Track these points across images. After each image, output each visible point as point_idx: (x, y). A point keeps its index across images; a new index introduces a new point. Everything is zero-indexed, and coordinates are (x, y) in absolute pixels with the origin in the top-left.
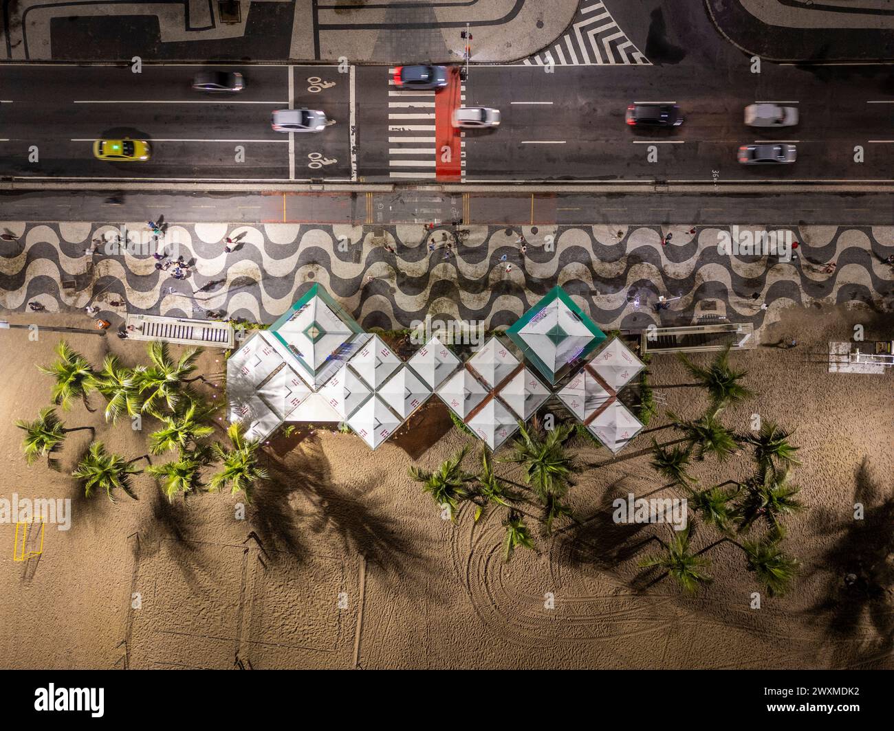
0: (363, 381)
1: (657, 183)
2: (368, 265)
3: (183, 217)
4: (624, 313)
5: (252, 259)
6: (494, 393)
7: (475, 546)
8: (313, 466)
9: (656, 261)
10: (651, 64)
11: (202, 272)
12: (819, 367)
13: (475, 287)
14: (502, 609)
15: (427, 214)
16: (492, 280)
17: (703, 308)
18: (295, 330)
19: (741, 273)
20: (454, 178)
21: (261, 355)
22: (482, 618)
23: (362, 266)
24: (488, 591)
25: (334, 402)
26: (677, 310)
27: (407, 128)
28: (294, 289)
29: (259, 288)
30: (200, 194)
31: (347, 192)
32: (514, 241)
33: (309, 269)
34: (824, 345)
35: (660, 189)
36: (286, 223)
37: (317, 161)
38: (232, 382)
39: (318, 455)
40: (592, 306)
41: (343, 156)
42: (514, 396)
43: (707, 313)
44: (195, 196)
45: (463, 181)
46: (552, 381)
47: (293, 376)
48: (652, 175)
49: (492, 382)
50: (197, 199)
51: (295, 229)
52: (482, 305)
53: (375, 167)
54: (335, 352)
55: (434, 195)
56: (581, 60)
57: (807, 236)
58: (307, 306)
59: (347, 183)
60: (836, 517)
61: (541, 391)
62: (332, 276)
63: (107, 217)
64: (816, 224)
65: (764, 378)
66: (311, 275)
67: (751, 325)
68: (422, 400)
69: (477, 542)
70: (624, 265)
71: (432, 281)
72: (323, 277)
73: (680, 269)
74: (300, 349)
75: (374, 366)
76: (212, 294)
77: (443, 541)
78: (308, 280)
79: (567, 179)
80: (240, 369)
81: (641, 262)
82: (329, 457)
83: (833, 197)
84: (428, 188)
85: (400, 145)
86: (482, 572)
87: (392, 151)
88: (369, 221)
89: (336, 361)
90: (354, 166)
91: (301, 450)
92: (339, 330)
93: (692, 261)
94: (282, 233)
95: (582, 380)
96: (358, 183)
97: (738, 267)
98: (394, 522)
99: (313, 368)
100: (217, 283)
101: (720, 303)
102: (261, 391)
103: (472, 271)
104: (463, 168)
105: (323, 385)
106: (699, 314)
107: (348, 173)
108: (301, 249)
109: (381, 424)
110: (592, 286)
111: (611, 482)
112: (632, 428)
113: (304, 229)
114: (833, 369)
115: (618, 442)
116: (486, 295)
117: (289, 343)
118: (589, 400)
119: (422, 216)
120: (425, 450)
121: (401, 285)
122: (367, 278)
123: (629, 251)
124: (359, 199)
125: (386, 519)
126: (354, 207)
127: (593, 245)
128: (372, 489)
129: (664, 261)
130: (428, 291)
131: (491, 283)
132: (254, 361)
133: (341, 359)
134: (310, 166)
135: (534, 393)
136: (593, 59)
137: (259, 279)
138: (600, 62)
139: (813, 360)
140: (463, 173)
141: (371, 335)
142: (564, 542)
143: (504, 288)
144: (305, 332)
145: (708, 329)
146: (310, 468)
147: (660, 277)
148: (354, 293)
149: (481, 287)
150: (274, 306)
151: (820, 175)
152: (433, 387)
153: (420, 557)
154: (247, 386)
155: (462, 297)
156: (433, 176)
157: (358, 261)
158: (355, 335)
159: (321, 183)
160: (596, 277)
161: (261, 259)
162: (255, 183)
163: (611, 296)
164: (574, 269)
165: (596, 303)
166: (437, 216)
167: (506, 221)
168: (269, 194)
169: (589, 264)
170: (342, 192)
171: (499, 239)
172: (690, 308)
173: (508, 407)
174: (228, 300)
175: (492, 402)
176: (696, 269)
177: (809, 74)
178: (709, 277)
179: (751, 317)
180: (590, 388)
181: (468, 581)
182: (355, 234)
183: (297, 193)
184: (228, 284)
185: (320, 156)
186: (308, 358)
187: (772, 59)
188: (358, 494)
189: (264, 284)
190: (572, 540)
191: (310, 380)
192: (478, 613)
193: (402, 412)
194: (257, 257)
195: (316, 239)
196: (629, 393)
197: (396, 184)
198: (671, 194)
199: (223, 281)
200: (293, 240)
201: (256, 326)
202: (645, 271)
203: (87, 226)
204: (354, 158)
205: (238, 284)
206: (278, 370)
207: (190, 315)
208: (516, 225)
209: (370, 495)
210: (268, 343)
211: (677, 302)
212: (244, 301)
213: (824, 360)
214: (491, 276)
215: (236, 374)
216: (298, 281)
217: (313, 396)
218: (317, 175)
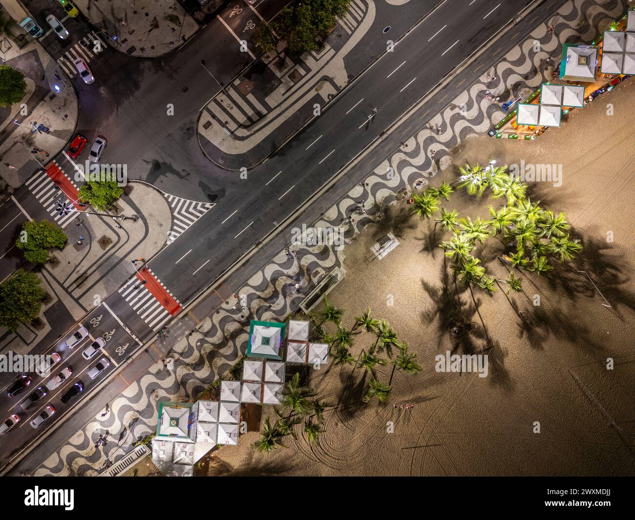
0: (210, 422)
1: (257, 245)
2: (175, 373)
3: (88, 419)
4: (288, 304)
5: (129, 410)
6: (263, 382)
7: (310, 443)
8: (222, 469)
9: (283, 274)
10: (215, 204)
11: (114, 433)
12: (375, 261)
13: (223, 344)
14: (341, 458)
15: (181, 333)
16: (228, 335)
17: (315, 277)
18: (166, 428)
19: (317, 252)
20: (180, 310)
21: (163, 448)
22: (336, 469)
23: (173, 375)
24: (329, 456)
25: (206, 440)
26: (306, 286)
27: (144, 307)
28: (155, 408)
29: (141, 420)
30: (87, 403)
31: (143, 352)
32: (222, 314)
33: (154, 395)
34: (368, 251)
35: (260, 246)
36: (130, 384)
37: (121, 351)
38: (161, 467)
39: (221, 463)
40: (274, 312)
41: (130, 340)
42: (271, 377)
43: (318, 277)
44: (86, 406)
45: (183, 308)
46: (280, 359)
47: (182, 445)
48: (253, 244)
49: (259, 379)
50: (87, 407)
51: (135, 384)
52: (232, 348)
53: (145, 332)
54: (189, 421)
55: (177, 323)
56: (188, 225)
57: (328, 217)
58: (163, 414)
59: (140, 348)
60: (430, 312)
61: (280, 365)
62: (165, 389)
63: (60, 444)
64: (327, 210)
65: (359, 283)
66: (157, 396)
67: (337, 268)
68: (238, 410)
69: (309, 441)
70: (272, 286)
71: (205, 357)
72: (162, 393)
73: (293, 270)
74: (175, 433)
75: (209, 414)
76: (125, 438)
77: (296, 453)
78: (157, 399)
79: (223, 272)
80: (159, 460)
81: (277, 279)
82: (225, 460)
83: (325, 195)
84: (173, 323)
85: (148, 316)
86: (321, 451)
87: (146, 321)
88: (161, 356)
89: (192, 425)
90: (137, 340)
91: (213, 467)
92: (183, 413)
93: (296, 262)
94: (131, 391)
95: (291, 348)
96: (144, 345)
97: (313, 250)
98: (272, 462)
99: (186, 436)
100: (123, 432)
101: (319, 269)
102: (175, 461)
103: (216, 339)
104: (179, 303)
105: (196, 438)
106: (315, 280)
107: (137, 344)
108: (144, 390)
109: (231, 433)
110: (267, 305)
111: (338, 372)
112: (324, 349)
113: (138, 382)
114: (380, 258)
115: (324, 359)
116: (231, 343)
117: (169, 434)
118: (299, 353)
119: (179, 335)
120: (260, 424)
121: (194, 369)
122: (179, 379)
123: (269, 280)
124: (150, 350)
125: (267, 464)
126: (150, 355)
127: (254, 289)
128: (252, 458)
129: (285, 271)
130: (207, 362)
131: (228, 337)
132: (161, 453)
133: (194, 422)
134: (120, 355)
135: (278, 369)
136: (192, 221)
137: (138, 416)
138: (196, 220)
139: (370, 261)
140: (181, 305)
141: (198, 402)
142: (341, 411)
143: (234, 335)
144: (171, 425)
145: (322, 284)
146: (222, 471)
147: (289, 279)
148: (179, 389)
149: (226, 342)
150: (153, 421)
151: (313, 191)
152: (238, 401)
153: (293, 467)
154: (168, 464)
155: (222, 353)
156: (170, 316)
157: (170, 374)
158: (191, 408)
159: (130, 357)
160: (266, 300)
161: (132, 407)
162: (104, 380)
163: (277, 302)
164: (255, 304)
165: (274, 309)
166: (185, 330)
167: (213, 309)
168: (113, 380)
169: (259, 297)
170: (141, 353)
171: (217, 318)
172: (310, 280)
173: (273, 383)
174: (133, 435)
175: (265, 387)
176: (299, 264)
177: (276, 157)
178: (306, 263)
179: (335, 264)
180: (296, 348)
181: (319, 459)
182: (160, 366)
183: (124, 370)
184: (128, 428)
185: (120, 347)
186: (180, 433)
187: (258, 164)
188: (249, 464)
189: (142, 416)
190: (343, 408)
191: (189, 440)
192: (333, 468)
193: (234, 421)
194: (130, 408)
195: (147, 380)
196: (316, 333)
197: (159, 332)
198: (266, 245)
199: (125, 429)
200: (138, 389)
201: (152, 436)
202: (282, 282)
203: (55, 455)
204: (134, 337)
205: (132, 425)
206: (174, 448)
207: (124, 454)
208: (218, 307)
209: (253, 461)
210: (161, 441)
211: (303, 282)
212: (140, 430)
213: (374, 257)
214: (226, 334)
215: (160, 463)
216: (154, 403)
217: (195, 445)
218: (126, 356)
